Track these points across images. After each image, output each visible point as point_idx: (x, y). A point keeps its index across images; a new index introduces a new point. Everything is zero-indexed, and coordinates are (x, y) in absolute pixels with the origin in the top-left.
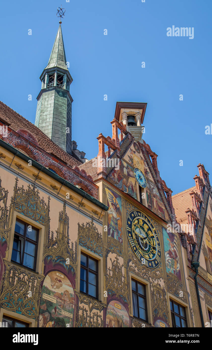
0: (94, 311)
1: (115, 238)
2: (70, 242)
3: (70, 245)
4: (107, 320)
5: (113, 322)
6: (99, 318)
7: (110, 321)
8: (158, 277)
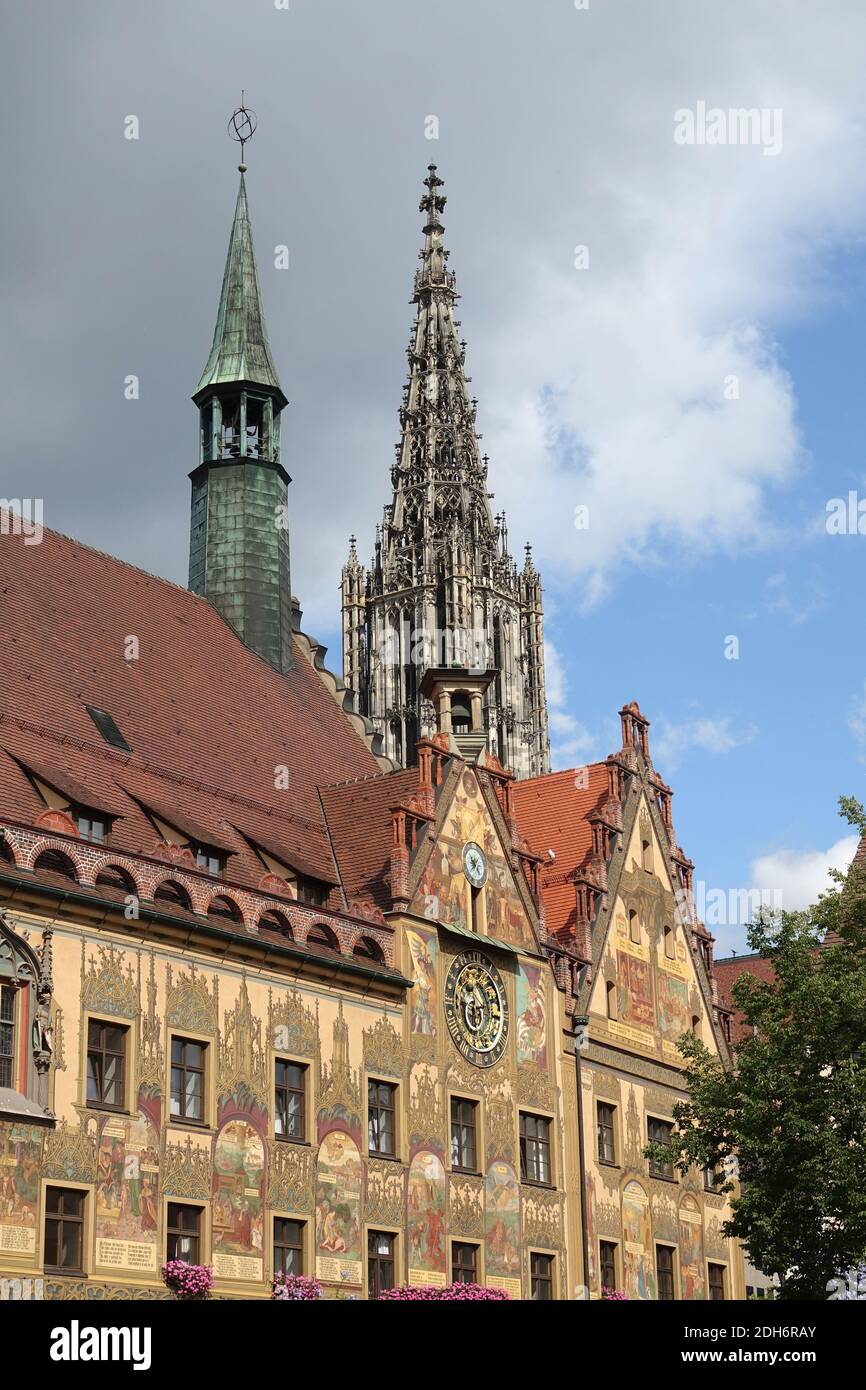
0: (391, 1179)
4: (410, 1188)
5: (419, 1189)
6: (398, 1189)
7: (415, 1188)
8: (499, 1080)
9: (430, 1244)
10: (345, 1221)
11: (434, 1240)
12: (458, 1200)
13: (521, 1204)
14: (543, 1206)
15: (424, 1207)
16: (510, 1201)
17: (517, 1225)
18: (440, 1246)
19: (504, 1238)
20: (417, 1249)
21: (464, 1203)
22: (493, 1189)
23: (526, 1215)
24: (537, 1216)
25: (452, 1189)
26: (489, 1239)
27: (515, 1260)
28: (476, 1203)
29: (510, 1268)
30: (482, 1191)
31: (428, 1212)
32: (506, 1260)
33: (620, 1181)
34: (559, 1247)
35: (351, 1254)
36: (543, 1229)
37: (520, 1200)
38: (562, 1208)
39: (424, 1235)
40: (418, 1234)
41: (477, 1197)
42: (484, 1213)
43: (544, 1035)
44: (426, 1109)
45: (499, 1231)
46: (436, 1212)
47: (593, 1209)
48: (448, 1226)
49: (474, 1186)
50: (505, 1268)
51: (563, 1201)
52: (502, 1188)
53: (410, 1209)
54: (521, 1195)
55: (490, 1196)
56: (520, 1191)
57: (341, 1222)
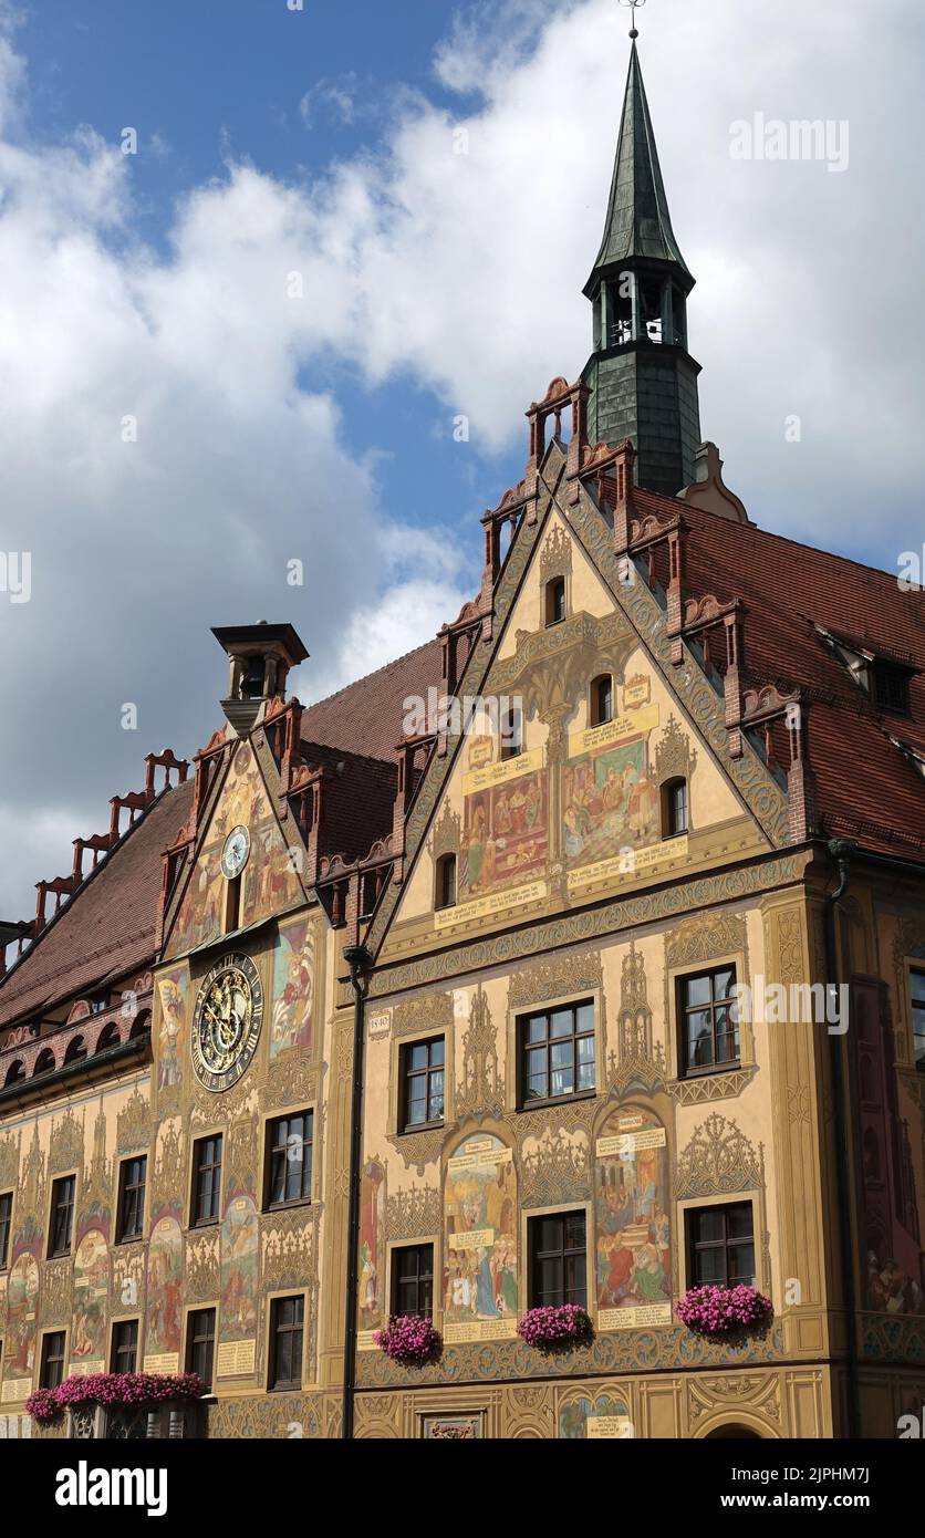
0: (133, 1261)
1: (170, 1083)
2: (107, 1164)
3: (107, 1169)
4: (150, 1265)
5: (158, 1263)
6: (139, 1271)
7: (154, 1263)
8: (246, 1095)
9: (167, 1321)
10: (95, 1322)
11: (170, 1315)
12: (194, 1261)
13: (261, 1240)
14: (290, 1233)
15: (162, 1283)
16: (248, 1241)
17: (255, 1269)
18: (176, 1322)
19: (240, 1293)
20: (153, 1330)
21: (200, 1263)
22: (230, 1233)
23: (266, 1251)
24: (282, 1249)
25: (189, 1251)
26: (225, 1298)
27: (251, 1315)
28: (212, 1257)
29: (244, 1328)
30: (218, 1241)
31: (166, 1286)
32: (240, 1318)
33: (443, 1146)
34: (311, 1282)
35: (97, 1354)
36: (289, 1263)
37: (260, 1235)
38: (317, 1225)
39: (161, 1314)
40: (156, 1314)
41: (213, 1251)
42: (220, 1268)
43: (309, 1003)
44: (168, 1169)
45: (235, 1285)
46: (173, 1284)
47: (380, 1207)
48: (185, 1295)
49: (212, 1238)
50: (239, 1329)
51: (319, 1216)
52: (240, 1228)
53: (150, 1287)
54: (262, 1228)
55: (226, 1244)
56: (260, 1224)
57: (91, 1323)
